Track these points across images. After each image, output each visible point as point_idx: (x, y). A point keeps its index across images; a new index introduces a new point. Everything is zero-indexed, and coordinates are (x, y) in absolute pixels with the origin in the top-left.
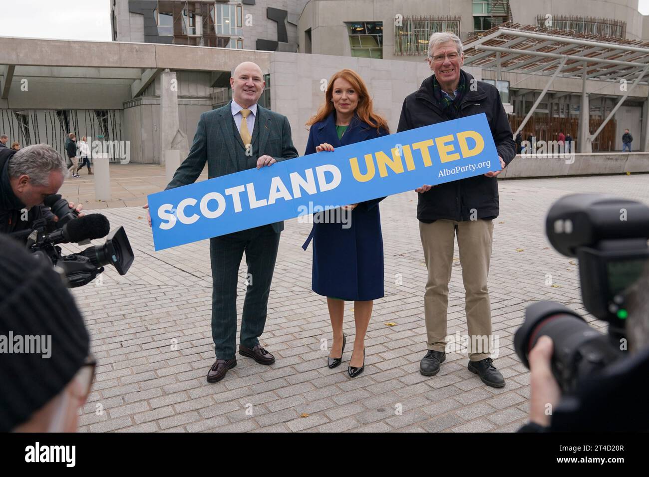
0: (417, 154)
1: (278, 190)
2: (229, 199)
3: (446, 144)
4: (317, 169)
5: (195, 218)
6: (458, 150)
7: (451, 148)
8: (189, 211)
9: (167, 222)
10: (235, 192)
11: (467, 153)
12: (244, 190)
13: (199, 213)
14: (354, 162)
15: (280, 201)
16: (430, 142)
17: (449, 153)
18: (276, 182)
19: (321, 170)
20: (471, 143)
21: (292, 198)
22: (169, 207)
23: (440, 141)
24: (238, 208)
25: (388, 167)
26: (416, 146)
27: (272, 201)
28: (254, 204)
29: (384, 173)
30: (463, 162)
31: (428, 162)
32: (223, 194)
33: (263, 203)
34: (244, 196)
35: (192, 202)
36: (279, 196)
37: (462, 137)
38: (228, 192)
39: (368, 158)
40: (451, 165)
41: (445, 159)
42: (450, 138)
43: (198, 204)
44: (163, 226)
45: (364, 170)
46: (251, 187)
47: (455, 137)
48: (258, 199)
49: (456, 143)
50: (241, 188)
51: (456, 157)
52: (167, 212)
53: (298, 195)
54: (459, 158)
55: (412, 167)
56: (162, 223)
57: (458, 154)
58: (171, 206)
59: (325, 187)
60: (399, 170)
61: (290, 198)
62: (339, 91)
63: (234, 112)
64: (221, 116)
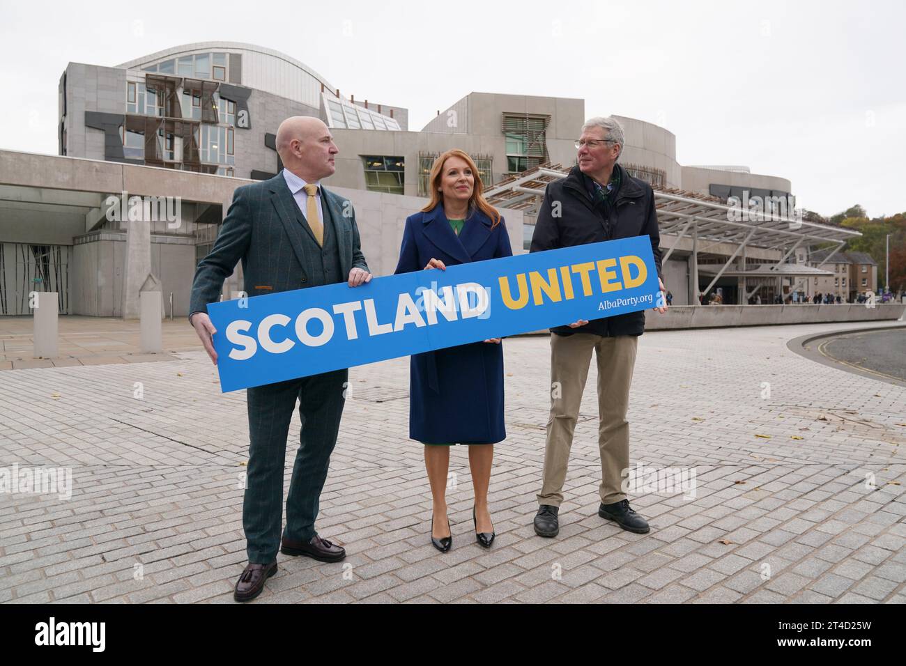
0: (576, 278)
1: (407, 313)
2: (339, 320)
3: (608, 269)
4: (458, 287)
5: (287, 345)
6: (620, 278)
7: (613, 275)
8: (278, 334)
9: (242, 348)
10: (347, 310)
11: (630, 283)
12: (360, 308)
13: (294, 337)
14: (504, 282)
15: (410, 327)
16: (590, 266)
17: (611, 281)
18: (404, 300)
19: (463, 289)
20: (634, 271)
22: (246, 325)
23: (603, 264)
24: (352, 334)
25: (543, 293)
26: (576, 268)
27: (399, 327)
28: (375, 329)
29: (539, 301)
30: (625, 293)
31: (588, 291)
32: (331, 311)
33: (387, 329)
34: (360, 317)
35: (283, 320)
36: (408, 320)
37: (625, 261)
38: (338, 309)
39: (521, 278)
40: (612, 296)
41: (606, 288)
42: (612, 262)
43: (292, 324)
44: (235, 355)
45: (515, 295)
46: (370, 305)
47: (618, 262)
48: (380, 322)
49: (618, 269)
50: (357, 305)
51: (617, 287)
52: (241, 332)
53: (433, 320)
54: (621, 288)
55: (570, 295)
56: (234, 349)
57: (620, 283)
58: (250, 324)
59: (468, 313)
60: (555, 297)
61: (424, 324)
62: (454, 173)
63: (294, 189)
64: (274, 193)
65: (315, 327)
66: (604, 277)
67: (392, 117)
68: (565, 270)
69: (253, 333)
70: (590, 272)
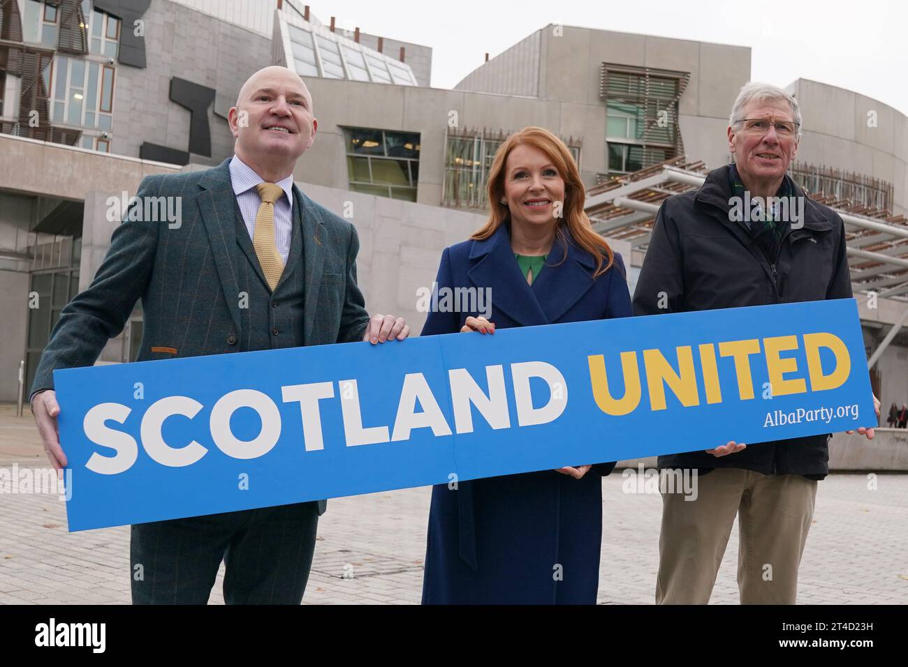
0: (726, 367)
1: (418, 408)
2: (291, 414)
3: (784, 355)
4: (516, 368)
5: (193, 453)
6: (803, 372)
7: (791, 365)
8: (176, 431)
9: (110, 453)
10: (308, 396)
11: (821, 382)
12: (332, 395)
13: (207, 441)
14: (597, 364)
15: (422, 435)
16: (752, 346)
17: (787, 376)
18: (415, 385)
19: (523, 372)
20: (828, 362)
21: (451, 434)
22: (120, 412)
23: (775, 345)
24: (314, 440)
25: (667, 390)
26: (727, 348)
27: (402, 433)
28: (357, 434)
29: (658, 403)
30: (811, 399)
32: (277, 397)
33: (378, 435)
34: (331, 411)
35: (188, 407)
36: (420, 421)
37: (814, 342)
38: (290, 393)
39: (628, 360)
40: (788, 403)
41: (778, 387)
42: (790, 342)
43: (204, 416)
44: (97, 464)
45: (617, 390)
46: (349, 389)
47: (801, 343)
48: (368, 423)
49: (799, 355)
50: (325, 390)
51: (798, 386)
52: (110, 424)
53: (465, 425)
54: (805, 390)
55: (714, 396)
56: (95, 454)
57: (803, 381)
58: (128, 411)
59: (529, 416)
60: (689, 399)
61: (447, 431)
62: (522, 174)
63: (239, 187)
64: (204, 189)
65: (245, 424)
66: (777, 367)
67: (402, 60)
68: (707, 350)
69: (132, 427)
70: (752, 357)
